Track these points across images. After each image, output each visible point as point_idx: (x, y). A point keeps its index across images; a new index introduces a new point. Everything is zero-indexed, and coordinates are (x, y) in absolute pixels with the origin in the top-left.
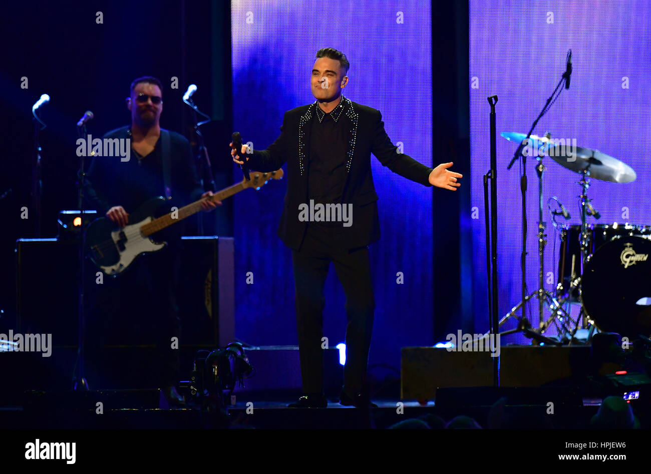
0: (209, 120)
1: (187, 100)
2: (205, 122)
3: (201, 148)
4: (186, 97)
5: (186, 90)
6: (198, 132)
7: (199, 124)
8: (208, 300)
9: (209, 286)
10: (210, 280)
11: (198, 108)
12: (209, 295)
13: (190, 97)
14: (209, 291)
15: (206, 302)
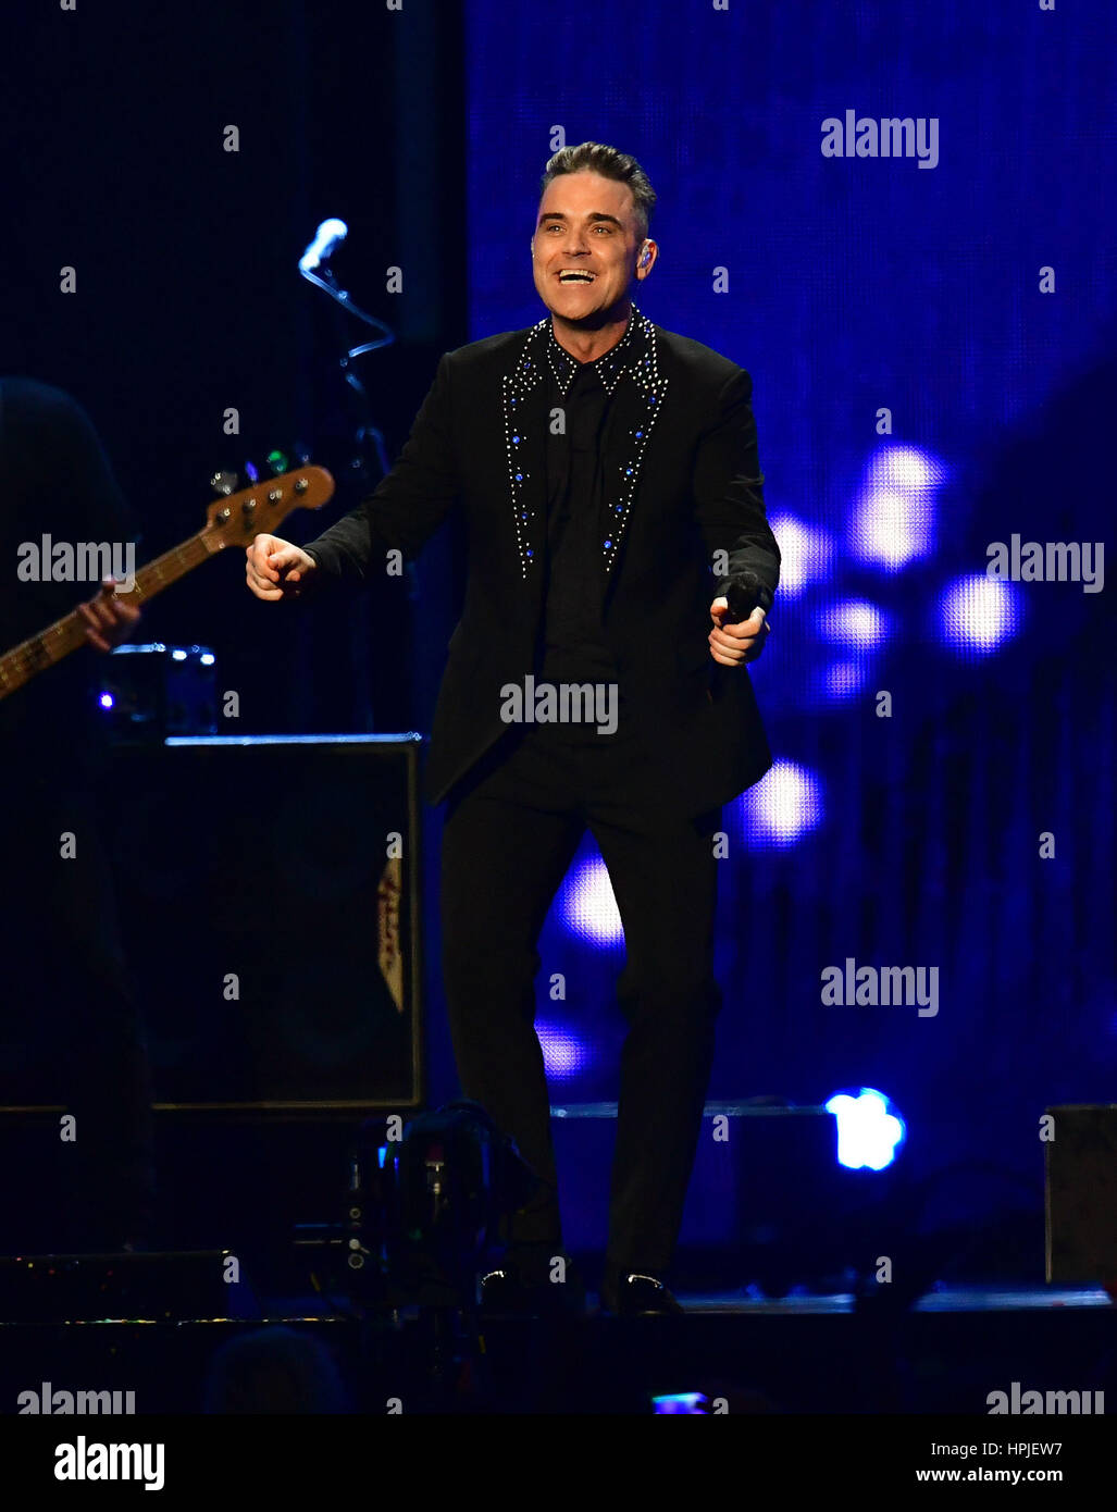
0: (389, 340)
1: (314, 271)
2: (376, 345)
3: (361, 434)
4: (310, 260)
5: (311, 237)
6: (351, 379)
7: (355, 353)
8: (389, 949)
9: (394, 904)
10: (397, 881)
11: (351, 298)
12: (394, 933)
13: (323, 260)
14: (394, 918)
15: (383, 957)
